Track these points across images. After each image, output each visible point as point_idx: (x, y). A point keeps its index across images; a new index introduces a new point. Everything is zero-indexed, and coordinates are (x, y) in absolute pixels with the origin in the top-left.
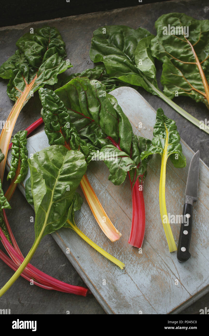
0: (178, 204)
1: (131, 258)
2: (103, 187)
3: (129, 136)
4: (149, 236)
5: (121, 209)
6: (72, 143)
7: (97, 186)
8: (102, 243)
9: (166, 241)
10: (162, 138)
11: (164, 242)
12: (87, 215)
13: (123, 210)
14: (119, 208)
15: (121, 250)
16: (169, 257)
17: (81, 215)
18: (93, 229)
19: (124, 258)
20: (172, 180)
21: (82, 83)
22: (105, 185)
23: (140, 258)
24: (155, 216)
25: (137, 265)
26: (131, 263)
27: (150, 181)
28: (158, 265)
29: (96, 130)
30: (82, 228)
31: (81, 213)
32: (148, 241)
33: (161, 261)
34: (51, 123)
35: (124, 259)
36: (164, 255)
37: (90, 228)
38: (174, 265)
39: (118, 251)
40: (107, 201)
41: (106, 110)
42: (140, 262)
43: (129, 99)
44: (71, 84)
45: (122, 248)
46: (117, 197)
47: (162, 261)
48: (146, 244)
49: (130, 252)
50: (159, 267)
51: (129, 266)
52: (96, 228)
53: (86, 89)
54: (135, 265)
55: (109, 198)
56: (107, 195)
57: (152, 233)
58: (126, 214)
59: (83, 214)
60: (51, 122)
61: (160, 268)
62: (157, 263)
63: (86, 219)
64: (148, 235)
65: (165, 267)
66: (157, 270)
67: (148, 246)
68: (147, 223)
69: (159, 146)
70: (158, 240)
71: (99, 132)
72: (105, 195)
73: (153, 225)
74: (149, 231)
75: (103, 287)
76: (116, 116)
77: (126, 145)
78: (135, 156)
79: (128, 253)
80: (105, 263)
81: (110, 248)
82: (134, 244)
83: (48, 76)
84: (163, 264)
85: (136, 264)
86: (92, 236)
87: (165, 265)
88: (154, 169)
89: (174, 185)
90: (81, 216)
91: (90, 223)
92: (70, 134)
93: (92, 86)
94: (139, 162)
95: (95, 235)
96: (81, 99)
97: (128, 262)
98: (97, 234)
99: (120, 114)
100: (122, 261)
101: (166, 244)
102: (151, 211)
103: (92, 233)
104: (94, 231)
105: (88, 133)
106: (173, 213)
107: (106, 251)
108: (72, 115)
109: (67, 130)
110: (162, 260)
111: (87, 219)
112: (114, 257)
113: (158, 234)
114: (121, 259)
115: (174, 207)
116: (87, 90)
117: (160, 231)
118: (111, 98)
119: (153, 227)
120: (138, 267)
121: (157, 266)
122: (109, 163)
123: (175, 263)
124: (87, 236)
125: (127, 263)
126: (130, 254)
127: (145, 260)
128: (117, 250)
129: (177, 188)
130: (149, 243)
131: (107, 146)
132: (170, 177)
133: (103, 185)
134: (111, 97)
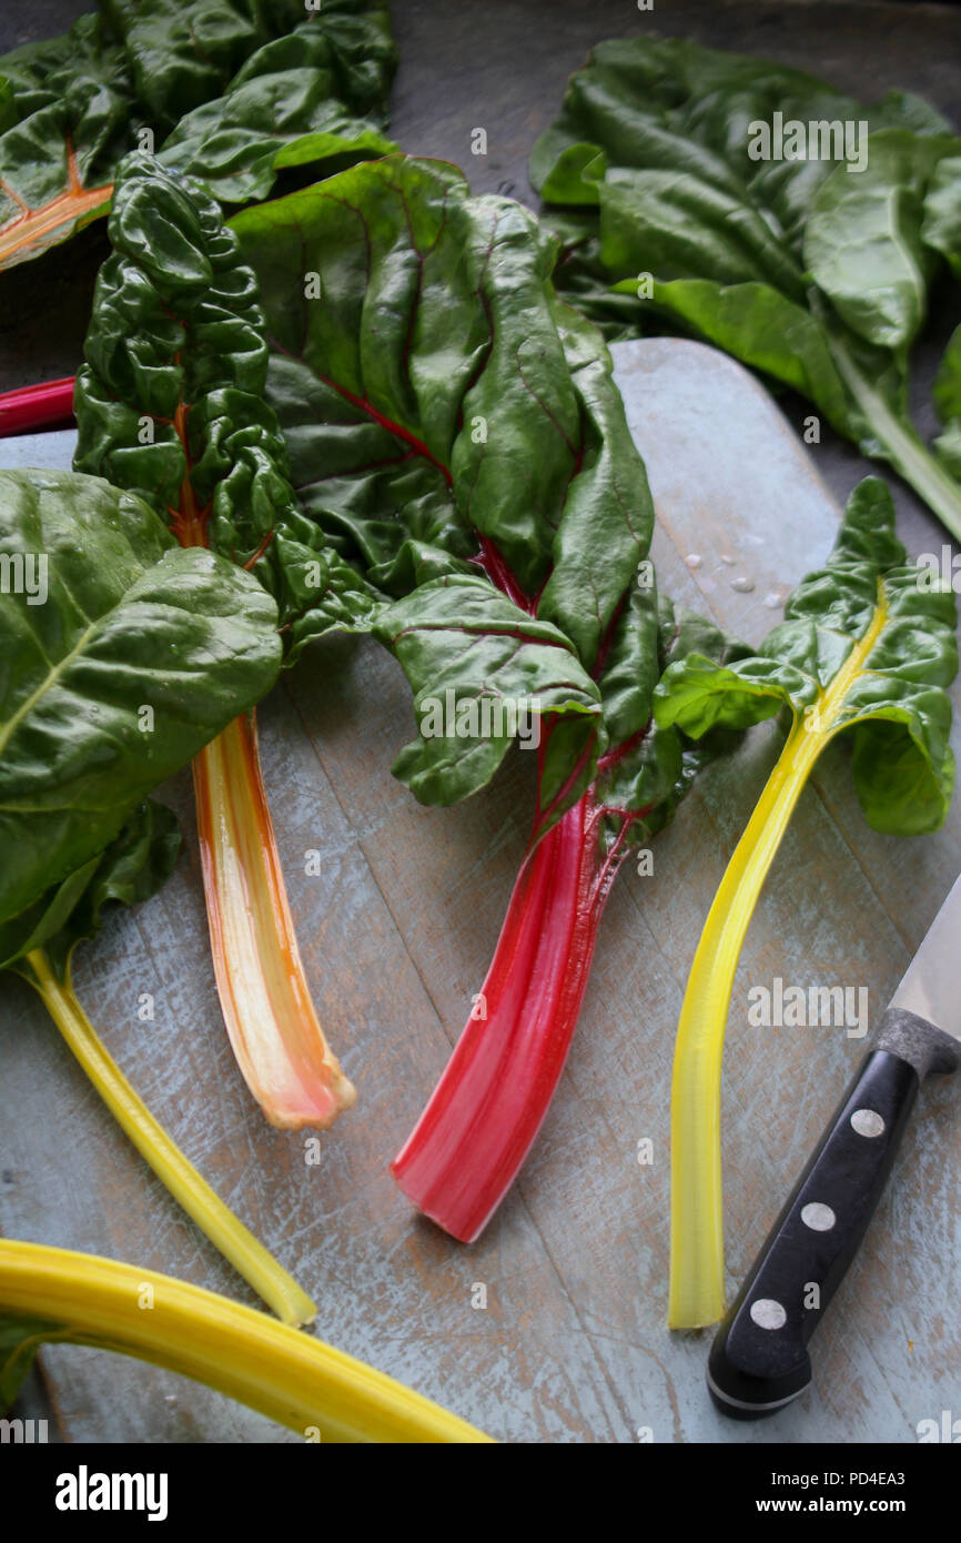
0: (825, 1062)
1: (382, 1287)
2: (342, 827)
3: (616, 551)
4: (554, 1188)
5: (421, 979)
6: (224, 499)
7: (309, 810)
8: (206, 1142)
9: (668, 1253)
10: (836, 630)
11: (647, 1254)
12: (173, 953)
13: (427, 990)
14: (414, 973)
15: (323, 1219)
16: (651, 1353)
17: (132, 940)
18: (176, 1042)
19: (331, 1274)
20: (831, 911)
21: (416, 193)
22: (366, 817)
23: (438, 1307)
24: (638, 1086)
25: (407, 1341)
26: (365, 1313)
27: (676, 876)
28: (555, 1386)
29: (419, 502)
30: (106, 1015)
31: (135, 929)
32: (533, 1219)
33: (587, 1366)
34: (131, 343)
35: (324, 1275)
36: (619, 1335)
37: (158, 1029)
38: (672, 1417)
39: (302, 1222)
40: (338, 909)
41: (515, 372)
42: (436, 1329)
43: (694, 410)
44: (345, 202)
45: (340, 1211)
46: (421, 907)
47: (596, 1364)
48: (516, 1232)
49: (384, 1249)
50: (558, 1397)
51: (346, 1334)
52: (205, 1043)
53: (430, 241)
54: (388, 1339)
55: (363, 896)
56: (349, 878)
57: (583, 1180)
58: (441, 1019)
59: (147, 940)
60: (130, 335)
61: (567, 1403)
62: (555, 1368)
63: (153, 973)
64: (554, 1182)
65: (606, 1415)
66: (539, 1413)
67: (522, 1251)
68: (566, 1110)
69: (798, 663)
70: (609, 1231)
71: (434, 520)
72: (344, 871)
73: (604, 1132)
74: (568, 1161)
75: (106, 1409)
76: (571, 429)
77: (579, 600)
78: (623, 683)
79: (372, 1249)
80: (179, 1263)
81: (253, 1181)
82: (431, 1200)
83: (221, 160)
84: (594, 1388)
85: (399, 1334)
86: (152, 1081)
87: (608, 1399)
88: (729, 820)
89: (831, 940)
90: (128, 943)
91: (176, 1002)
92: (231, 449)
93: (472, 219)
94: (634, 726)
95: (182, 1079)
96: (378, 291)
97: (349, 1302)
98: (197, 1078)
99: (600, 419)
100: (307, 1282)
101: (660, 1273)
102: (622, 1045)
103: (162, 1062)
104: (182, 1057)
105: (361, 507)
106: (775, 1099)
107: (223, 1193)
108: (293, 386)
109: (223, 418)
110: (598, 1358)
111: (162, 972)
112: (266, 1244)
113: (625, 1198)
114: (305, 1270)
115: (790, 1070)
116: (432, 249)
117: (643, 1181)
118: (575, 336)
119: (603, 1145)
120: (410, 1357)
121: (545, 1383)
122: (424, 657)
123: (683, 1409)
124: (123, 1067)
125: (338, 1310)
126: (381, 1259)
127: (474, 1328)
128: (296, 1209)
129: (846, 963)
130: (540, 1233)
131: (451, 576)
132: (823, 888)
133: (347, 817)
134: (577, 332)
